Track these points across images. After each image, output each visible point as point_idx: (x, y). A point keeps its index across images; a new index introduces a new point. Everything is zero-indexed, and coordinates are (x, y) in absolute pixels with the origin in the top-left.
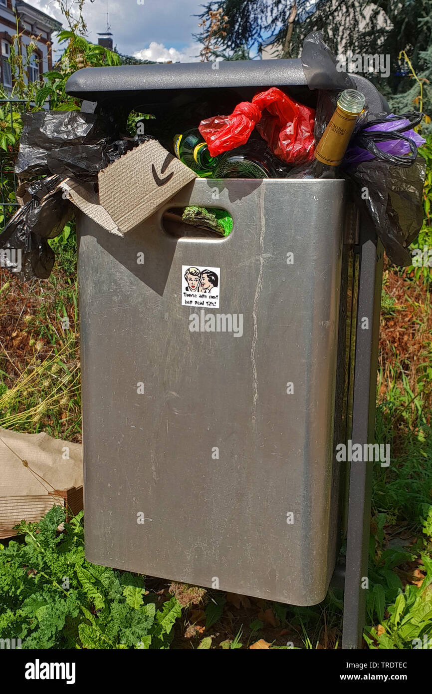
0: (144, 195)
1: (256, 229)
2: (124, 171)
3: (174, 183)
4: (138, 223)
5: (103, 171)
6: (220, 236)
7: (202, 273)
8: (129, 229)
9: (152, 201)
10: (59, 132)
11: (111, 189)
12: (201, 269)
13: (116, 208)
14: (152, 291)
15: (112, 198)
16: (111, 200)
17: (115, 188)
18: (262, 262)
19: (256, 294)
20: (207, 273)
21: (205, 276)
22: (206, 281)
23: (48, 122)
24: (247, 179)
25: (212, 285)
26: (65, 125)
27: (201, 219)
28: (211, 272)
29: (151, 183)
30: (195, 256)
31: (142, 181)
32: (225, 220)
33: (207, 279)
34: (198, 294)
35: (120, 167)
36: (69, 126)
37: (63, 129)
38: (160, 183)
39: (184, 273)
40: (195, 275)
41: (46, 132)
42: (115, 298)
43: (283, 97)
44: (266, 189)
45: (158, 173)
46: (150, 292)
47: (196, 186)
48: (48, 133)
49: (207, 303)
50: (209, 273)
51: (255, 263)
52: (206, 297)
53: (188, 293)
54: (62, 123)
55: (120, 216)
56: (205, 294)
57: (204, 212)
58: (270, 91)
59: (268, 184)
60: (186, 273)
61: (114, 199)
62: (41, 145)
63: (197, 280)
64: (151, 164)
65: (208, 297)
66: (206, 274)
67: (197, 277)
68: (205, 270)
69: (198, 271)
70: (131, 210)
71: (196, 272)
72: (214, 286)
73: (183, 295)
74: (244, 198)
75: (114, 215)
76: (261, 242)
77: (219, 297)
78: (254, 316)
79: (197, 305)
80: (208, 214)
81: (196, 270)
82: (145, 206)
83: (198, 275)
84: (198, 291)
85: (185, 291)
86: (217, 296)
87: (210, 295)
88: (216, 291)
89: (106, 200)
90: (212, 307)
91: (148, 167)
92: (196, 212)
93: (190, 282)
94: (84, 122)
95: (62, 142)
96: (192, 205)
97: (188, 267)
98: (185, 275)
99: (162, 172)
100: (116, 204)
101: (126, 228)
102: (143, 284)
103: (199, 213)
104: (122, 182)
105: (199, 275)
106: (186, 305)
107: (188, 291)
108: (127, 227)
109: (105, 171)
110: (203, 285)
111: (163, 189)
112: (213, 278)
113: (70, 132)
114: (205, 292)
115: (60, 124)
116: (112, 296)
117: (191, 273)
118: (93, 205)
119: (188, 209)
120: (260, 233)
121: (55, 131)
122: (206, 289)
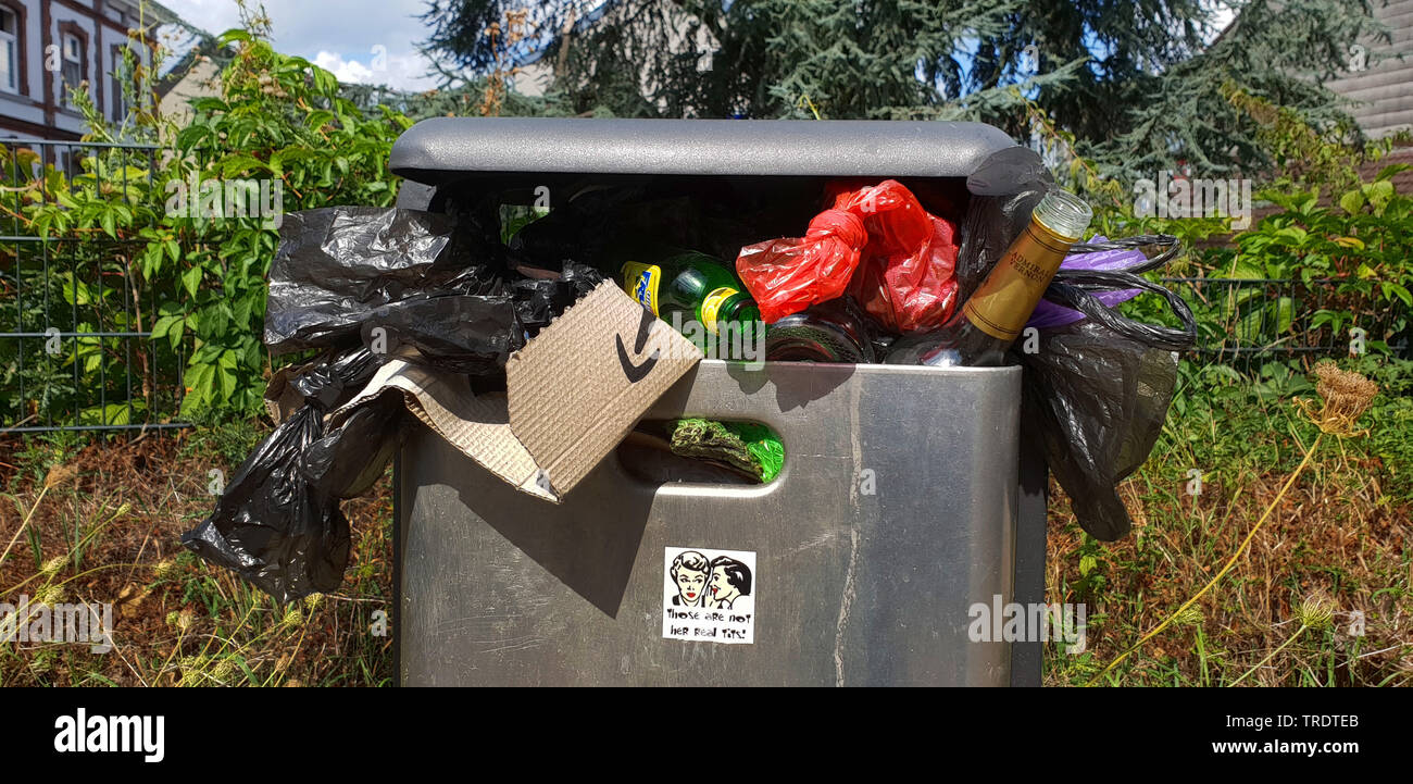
0: (603, 404)
1: (842, 469)
2: (560, 351)
3: (660, 373)
4: (591, 468)
5: (516, 357)
6: (753, 480)
7: (713, 564)
8: (573, 484)
9: (619, 416)
10: (367, 254)
11: (535, 395)
12: (712, 555)
13: (545, 437)
14: (589, 607)
15: (538, 416)
16: (533, 420)
17: (543, 393)
18: (854, 542)
19: (843, 610)
20: (725, 563)
21: (720, 570)
22: (722, 582)
23: (340, 231)
24: (818, 365)
25: (736, 592)
26: (381, 238)
27: (713, 447)
28: (734, 562)
29: (616, 375)
30: (697, 525)
31: (599, 373)
32: (762, 445)
33: (724, 578)
34: (703, 612)
35: (552, 345)
36: (392, 243)
37: (376, 247)
38: (635, 374)
39: (668, 564)
40: (697, 569)
41: (336, 253)
42: (500, 627)
43: (906, 200)
44: (863, 386)
45: (629, 354)
46: (586, 610)
47: (701, 376)
48: (341, 255)
49: (724, 631)
50: (730, 564)
51: (839, 543)
52: (721, 617)
53: (678, 609)
54: (376, 235)
55: (554, 457)
56: (719, 612)
57: (721, 433)
58: (884, 186)
59: (867, 376)
60: (675, 565)
61: (541, 417)
62: (323, 280)
63: (700, 581)
64: (614, 333)
65: (726, 618)
66: (723, 567)
67: (700, 573)
68: (721, 558)
69: (704, 560)
70: (577, 440)
71: (698, 561)
72: (742, 594)
73: (666, 614)
74: (811, 403)
75: (541, 455)
76: (851, 497)
77: (752, 619)
78: (838, 660)
79: (700, 638)
80: (727, 436)
81: (698, 557)
82: (605, 428)
83: (702, 569)
84: (703, 605)
85: (672, 606)
86: (748, 616)
87: (731, 613)
88: (746, 605)
89: (524, 423)
90: (735, 640)
91: (609, 341)
92: (703, 433)
93: (684, 586)
94: (427, 232)
95: (372, 275)
96: (690, 415)
97: (679, 551)
98: (673, 568)
99: (638, 349)
100: (545, 429)
101: (565, 484)
102: (570, 591)
103: (709, 435)
104: (558, 376)
105: (706, 569)
106: (673, 636)
107: (679, 604)
108: (569, 480)
109: (521, 355)
110: (716, 591)
111: (641, 388)
112: (739, 574)
113: (394, 253)
114: (720, 607)
115: (371, 236)
116: (492, 619)
117: (687, 565)
118: (470, 424)
119: (685, 424)
120: (851, 477)
121: (357, 251)
122: (722, 600)
